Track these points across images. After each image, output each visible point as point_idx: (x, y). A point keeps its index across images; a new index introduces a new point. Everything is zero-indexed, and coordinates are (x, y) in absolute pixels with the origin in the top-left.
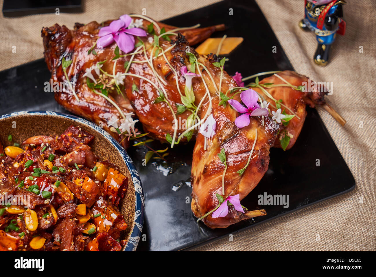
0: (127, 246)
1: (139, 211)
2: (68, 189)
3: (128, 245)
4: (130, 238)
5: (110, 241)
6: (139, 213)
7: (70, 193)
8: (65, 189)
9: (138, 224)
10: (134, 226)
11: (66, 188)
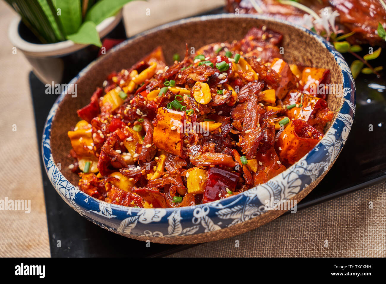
0: (335, 123)
1: (349, 89)
2: (250, 68)
3: (336, 121)
4: (338, 114)
5: (311, 131)
6: (349, 91)
7: (253, 73)
8: (247, 68)
9: (349, 101)
10: (342, 102)
11: (248, 66)
